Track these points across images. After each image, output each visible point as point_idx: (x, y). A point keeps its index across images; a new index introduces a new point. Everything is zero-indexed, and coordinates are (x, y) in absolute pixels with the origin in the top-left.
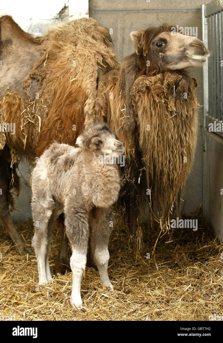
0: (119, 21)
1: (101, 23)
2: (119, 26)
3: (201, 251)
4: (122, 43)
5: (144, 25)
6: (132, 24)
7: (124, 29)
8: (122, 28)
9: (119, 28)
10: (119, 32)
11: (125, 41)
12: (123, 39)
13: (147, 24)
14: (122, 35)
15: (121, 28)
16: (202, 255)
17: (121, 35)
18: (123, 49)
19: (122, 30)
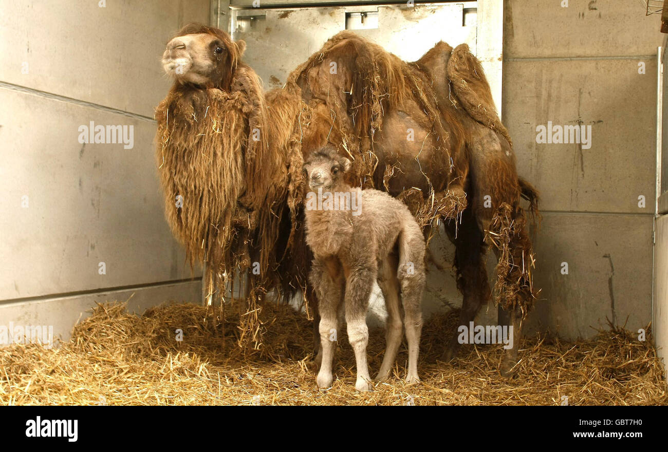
0: (544, 71)
1: (521, 73)
2: (544, 77)
3: (624, 369)
4: (548, 100)
5: (578, 76)
6: (562, 75)
7: (550, 82)
8: (548, 81)
9: (544, 80)
10: (544, 85)
11: (552, 98)
12: (549, 96)
13: (582, 76)
14: (548, 89)
15: (546, 80)
16: (626, 375)
17: (546, 90)
18: (548, 108)
19: (548, 84)
